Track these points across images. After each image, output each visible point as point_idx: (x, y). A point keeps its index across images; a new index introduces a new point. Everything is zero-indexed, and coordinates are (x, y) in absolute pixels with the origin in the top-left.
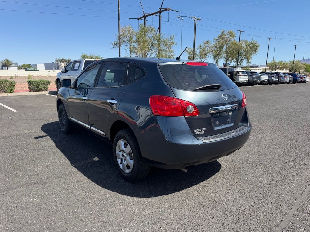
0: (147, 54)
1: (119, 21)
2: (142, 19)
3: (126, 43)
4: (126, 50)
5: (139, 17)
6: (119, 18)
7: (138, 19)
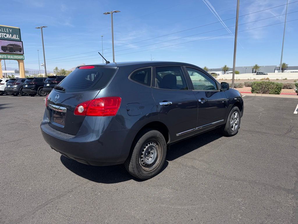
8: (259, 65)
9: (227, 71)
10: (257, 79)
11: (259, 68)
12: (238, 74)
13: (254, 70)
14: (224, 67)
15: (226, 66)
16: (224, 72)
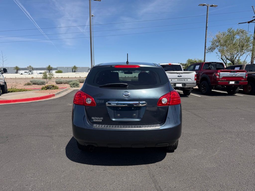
0: (235, 56)
1: (206, 29)
2: (253, 22)
3: (219, 47)
4: (217, 53)
5: (249, 21)
6: (207, 27)
7: (249, 22)
8: (77, 66)
9: (51, 70)
10: (82, 77)
11: (77, 68)
12: (61, 73)
13: (74, 70)
14: (48, 67)
15: (49, 66)
16: (49, 71)
